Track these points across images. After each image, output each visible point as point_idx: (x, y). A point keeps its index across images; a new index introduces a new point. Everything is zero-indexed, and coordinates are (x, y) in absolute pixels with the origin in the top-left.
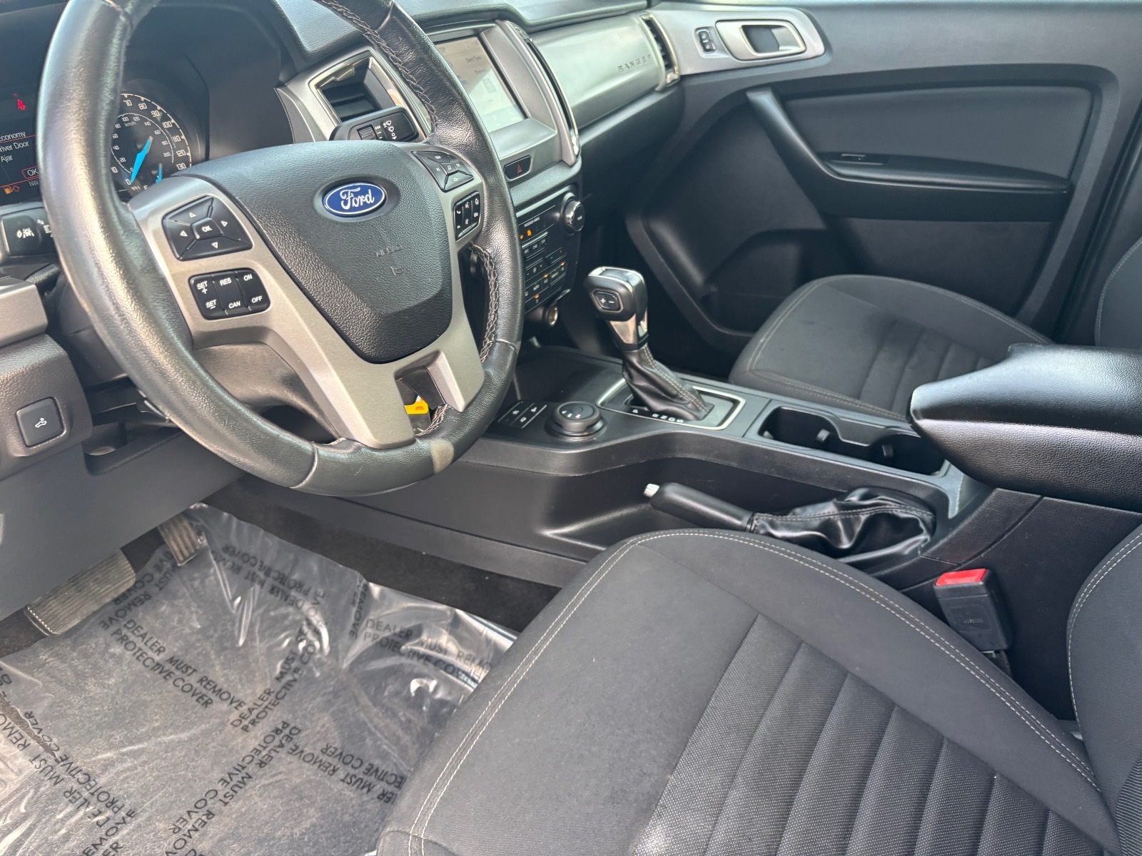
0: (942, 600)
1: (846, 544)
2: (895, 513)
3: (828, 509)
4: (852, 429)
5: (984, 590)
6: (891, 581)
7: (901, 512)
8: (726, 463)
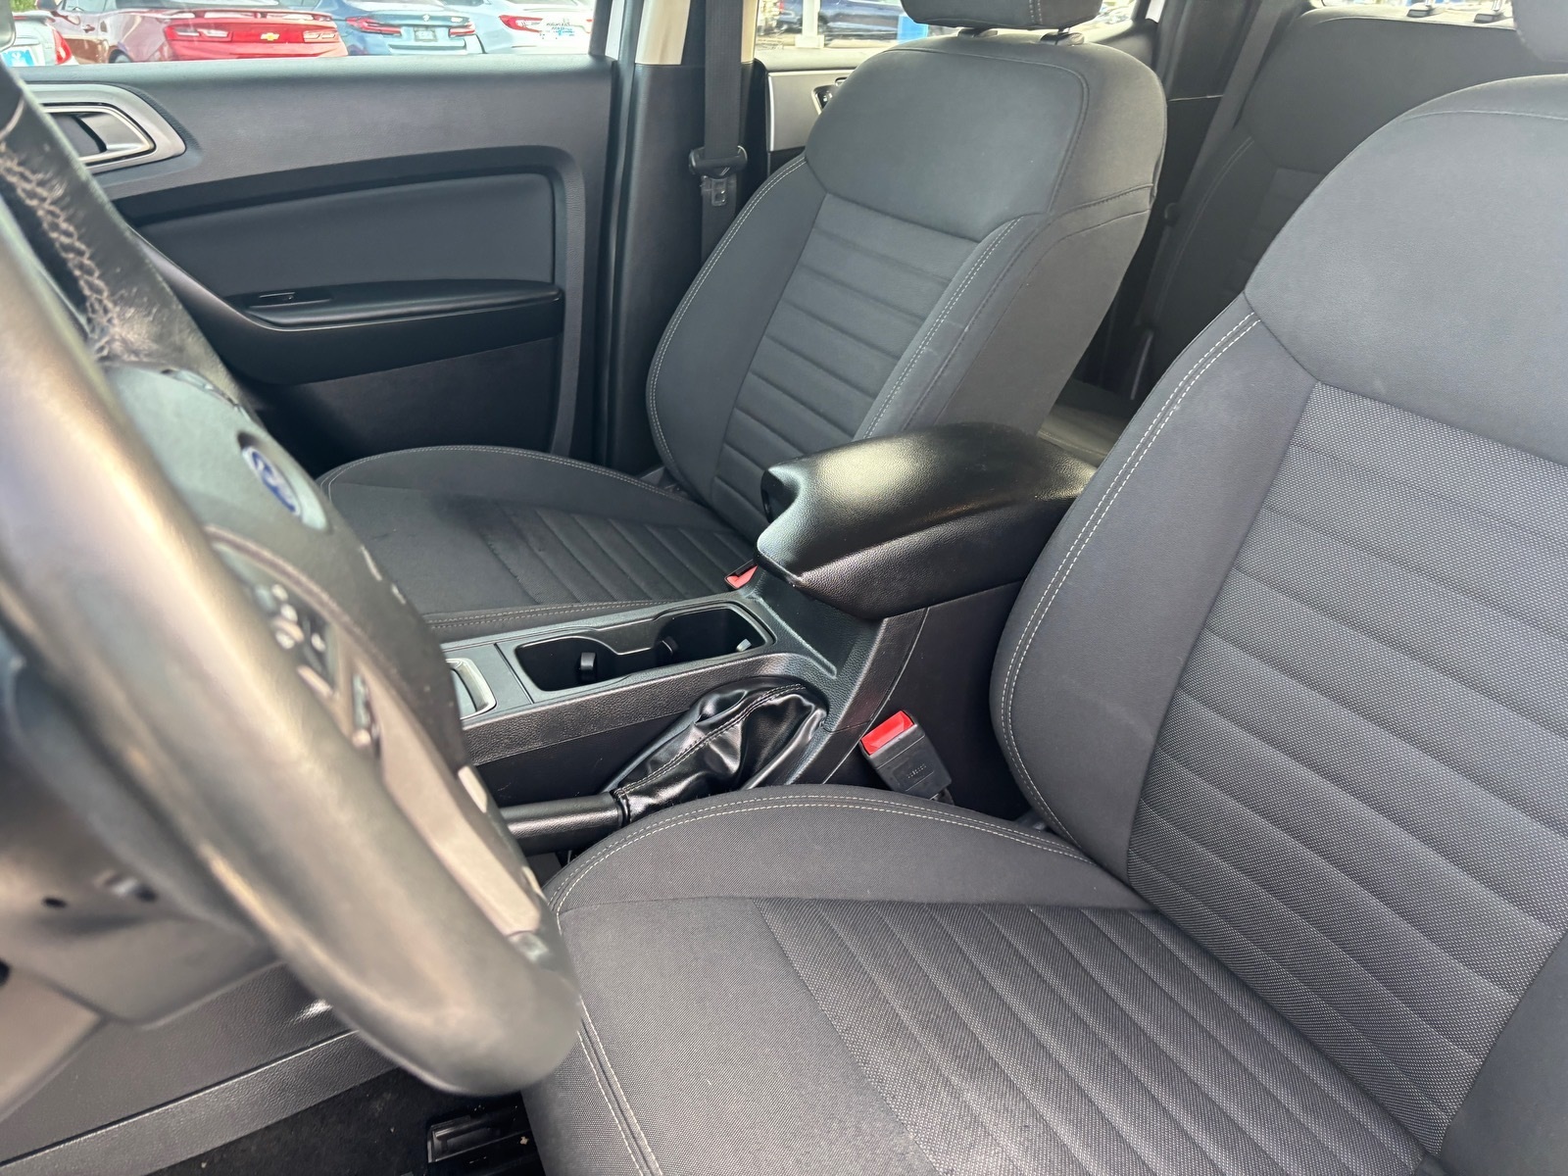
0: (880, 767)
1: (733, 765)
2: (769, 702)
3: (690, 738)
4: (620, 636)
5: (920, 732)
6: (811, 777)
7: (776, 698)
8: (525, 749)
